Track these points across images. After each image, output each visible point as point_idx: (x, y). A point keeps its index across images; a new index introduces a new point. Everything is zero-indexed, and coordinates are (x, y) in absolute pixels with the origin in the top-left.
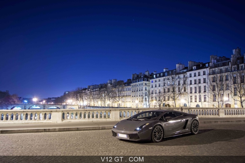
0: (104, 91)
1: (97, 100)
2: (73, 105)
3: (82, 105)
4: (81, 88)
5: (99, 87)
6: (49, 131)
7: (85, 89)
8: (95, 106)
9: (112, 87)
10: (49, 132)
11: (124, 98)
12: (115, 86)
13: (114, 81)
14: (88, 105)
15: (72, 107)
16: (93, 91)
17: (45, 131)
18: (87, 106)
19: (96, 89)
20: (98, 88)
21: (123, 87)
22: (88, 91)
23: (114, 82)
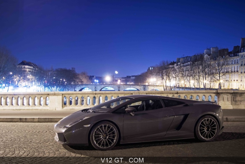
0: (198, 65)
1: (188, 78)
2: (156, 86)
3: (168, 86)
4: (167, 62)
5: (192, 60)
6: (26, 120)
7: (173, 63)
8: (187, 86)
9: (211, 59)
10: (26, 122)
11: (227, 75)
12: (214, 58)
13: (214, 50)
14: (177, 86)
15: (155, 88)
16: (184, 66)
17: (21, 120)
18: (175, 87)
19: (187, 62)
20: (190, 61)
21: (226, 59)
22: (177, 65)
23: (214, 52)
